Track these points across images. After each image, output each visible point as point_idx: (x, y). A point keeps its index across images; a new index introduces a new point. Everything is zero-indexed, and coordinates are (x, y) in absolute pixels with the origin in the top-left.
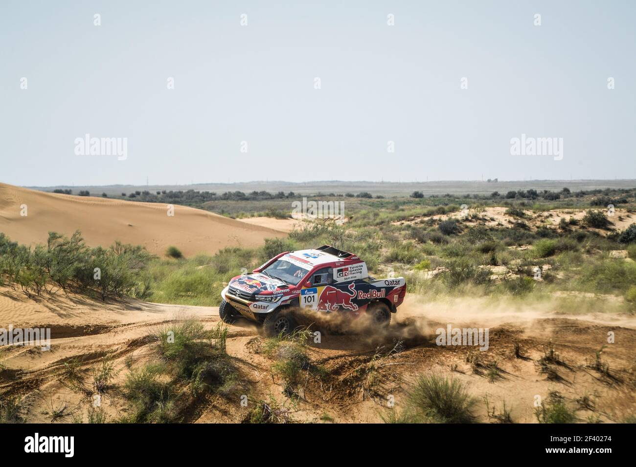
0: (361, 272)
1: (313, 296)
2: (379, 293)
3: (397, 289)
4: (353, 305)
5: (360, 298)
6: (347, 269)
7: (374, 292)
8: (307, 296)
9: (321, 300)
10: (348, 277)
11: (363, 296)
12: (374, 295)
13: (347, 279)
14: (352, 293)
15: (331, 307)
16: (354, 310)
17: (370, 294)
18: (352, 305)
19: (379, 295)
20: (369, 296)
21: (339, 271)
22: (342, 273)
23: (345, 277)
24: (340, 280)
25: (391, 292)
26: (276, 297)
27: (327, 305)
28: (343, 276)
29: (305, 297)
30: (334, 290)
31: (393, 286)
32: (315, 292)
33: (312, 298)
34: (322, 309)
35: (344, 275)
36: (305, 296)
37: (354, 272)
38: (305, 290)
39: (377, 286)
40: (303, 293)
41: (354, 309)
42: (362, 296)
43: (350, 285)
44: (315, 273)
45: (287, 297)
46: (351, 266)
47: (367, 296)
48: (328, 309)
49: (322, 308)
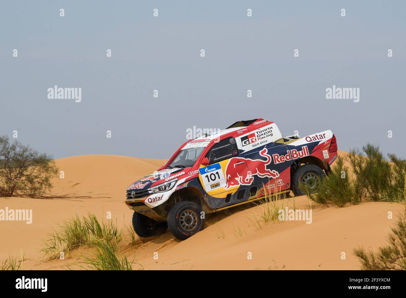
0: (272, 135)
1: (217, 173)
2: (300, 152)
3: (324, 143)
4: (272, 172)
5: (277, 163)
6: (253, 135)
7: (294, 152)
8: (209, 174)
9: (229, 175)
10: (256, 143)
11: (281, 159)
12: (295, 156)
13: (256, 145)
14: (265, 159)
15: (243, 180)
16: (274, 178)
17: (289, 156)
18: (269, 172)
19: (301, 154)
20: (288, 157)
21: (243, 139)
22: (248, 140)
23: (253, 144)
24: (247, 148)
25: (316, 148)
26: (170, 184)
27: (237, 179)
28: (249, 143)
29: (207, 176)
30: (243, 160)
31: (318, 140)
32: (218, 167)
33: (217, 175)
34: (233, 185)
35: (251, 142)
36: (205, 175)
37: (262, 136)
38: (205, 168)
39: (296, 145)
40: (203, 172)
41: (274, 176)
42: (279, 159)
43: (260, 151)
44: (212, 148)
45: (183, 180)
46: (257, 130)
47: (287, 158)
48: (240, 184)
49: (232, 183)
